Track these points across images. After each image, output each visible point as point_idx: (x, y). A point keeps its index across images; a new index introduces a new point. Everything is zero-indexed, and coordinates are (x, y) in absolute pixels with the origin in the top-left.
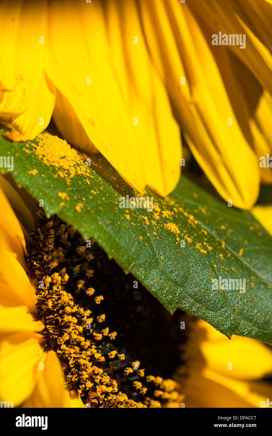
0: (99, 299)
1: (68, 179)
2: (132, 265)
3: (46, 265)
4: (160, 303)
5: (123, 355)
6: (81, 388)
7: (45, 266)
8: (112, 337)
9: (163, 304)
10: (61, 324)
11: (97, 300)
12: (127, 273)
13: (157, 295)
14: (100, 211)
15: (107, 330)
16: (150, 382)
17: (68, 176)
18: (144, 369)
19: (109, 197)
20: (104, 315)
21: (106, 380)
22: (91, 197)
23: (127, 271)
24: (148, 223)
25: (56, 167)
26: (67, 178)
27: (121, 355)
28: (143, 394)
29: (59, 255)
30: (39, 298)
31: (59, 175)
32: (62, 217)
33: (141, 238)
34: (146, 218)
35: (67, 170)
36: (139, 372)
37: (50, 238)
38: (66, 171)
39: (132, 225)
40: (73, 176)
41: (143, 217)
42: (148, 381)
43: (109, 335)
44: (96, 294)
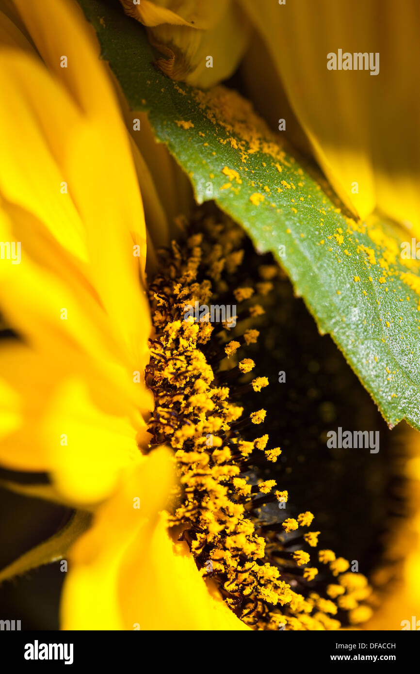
0: (261, 383)
1: (244, 154)
2: (334, 320)
3: (176, 304)
4: (373, 401)
5: (286, 493)
6: (199, 539)
7: (173, 305)
8: (271, 457)
9: (378, 404)
10: (183, 412)
11: (256, 384)
12: (322, 332)
13: (370, 387)
14: (293, 214)
15: (266, 438)
16: (325, 562)
17: (246, 151)
18: (318, 533)
19: (312, 200)
20: (265, 412)
21: (246, 529)
22: (280, 190)
23: (322, 327)
24: (373, 261)
25: (226, 130)
26: (243, 152)
27: (281, 493)
28: (310, 579)
29: (203, 291)
30: (152, 355)
31: (229, 143)
32: (223, 206)
33: (357, 278)
34: (372, 252)
35: (245, 141)
36: (307, 537)
37: (192, 262)
38: (244, 143)
39: (345, 254)
40: (255, 152)
41: (367, 249)
42: (321, 559)
43: (267, 452)
44: (257, 373)
